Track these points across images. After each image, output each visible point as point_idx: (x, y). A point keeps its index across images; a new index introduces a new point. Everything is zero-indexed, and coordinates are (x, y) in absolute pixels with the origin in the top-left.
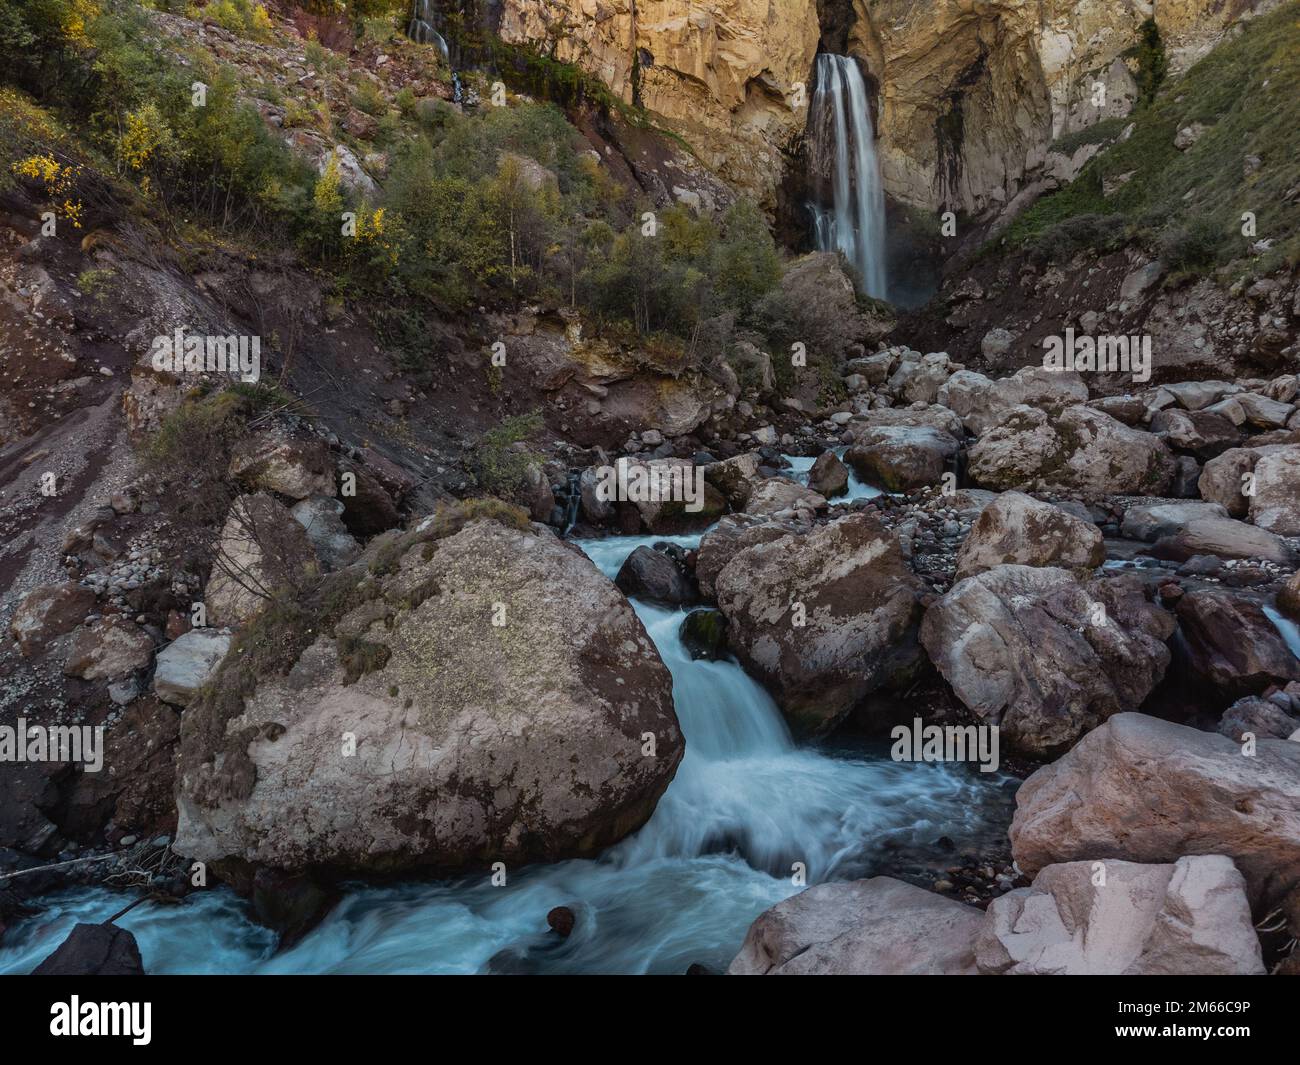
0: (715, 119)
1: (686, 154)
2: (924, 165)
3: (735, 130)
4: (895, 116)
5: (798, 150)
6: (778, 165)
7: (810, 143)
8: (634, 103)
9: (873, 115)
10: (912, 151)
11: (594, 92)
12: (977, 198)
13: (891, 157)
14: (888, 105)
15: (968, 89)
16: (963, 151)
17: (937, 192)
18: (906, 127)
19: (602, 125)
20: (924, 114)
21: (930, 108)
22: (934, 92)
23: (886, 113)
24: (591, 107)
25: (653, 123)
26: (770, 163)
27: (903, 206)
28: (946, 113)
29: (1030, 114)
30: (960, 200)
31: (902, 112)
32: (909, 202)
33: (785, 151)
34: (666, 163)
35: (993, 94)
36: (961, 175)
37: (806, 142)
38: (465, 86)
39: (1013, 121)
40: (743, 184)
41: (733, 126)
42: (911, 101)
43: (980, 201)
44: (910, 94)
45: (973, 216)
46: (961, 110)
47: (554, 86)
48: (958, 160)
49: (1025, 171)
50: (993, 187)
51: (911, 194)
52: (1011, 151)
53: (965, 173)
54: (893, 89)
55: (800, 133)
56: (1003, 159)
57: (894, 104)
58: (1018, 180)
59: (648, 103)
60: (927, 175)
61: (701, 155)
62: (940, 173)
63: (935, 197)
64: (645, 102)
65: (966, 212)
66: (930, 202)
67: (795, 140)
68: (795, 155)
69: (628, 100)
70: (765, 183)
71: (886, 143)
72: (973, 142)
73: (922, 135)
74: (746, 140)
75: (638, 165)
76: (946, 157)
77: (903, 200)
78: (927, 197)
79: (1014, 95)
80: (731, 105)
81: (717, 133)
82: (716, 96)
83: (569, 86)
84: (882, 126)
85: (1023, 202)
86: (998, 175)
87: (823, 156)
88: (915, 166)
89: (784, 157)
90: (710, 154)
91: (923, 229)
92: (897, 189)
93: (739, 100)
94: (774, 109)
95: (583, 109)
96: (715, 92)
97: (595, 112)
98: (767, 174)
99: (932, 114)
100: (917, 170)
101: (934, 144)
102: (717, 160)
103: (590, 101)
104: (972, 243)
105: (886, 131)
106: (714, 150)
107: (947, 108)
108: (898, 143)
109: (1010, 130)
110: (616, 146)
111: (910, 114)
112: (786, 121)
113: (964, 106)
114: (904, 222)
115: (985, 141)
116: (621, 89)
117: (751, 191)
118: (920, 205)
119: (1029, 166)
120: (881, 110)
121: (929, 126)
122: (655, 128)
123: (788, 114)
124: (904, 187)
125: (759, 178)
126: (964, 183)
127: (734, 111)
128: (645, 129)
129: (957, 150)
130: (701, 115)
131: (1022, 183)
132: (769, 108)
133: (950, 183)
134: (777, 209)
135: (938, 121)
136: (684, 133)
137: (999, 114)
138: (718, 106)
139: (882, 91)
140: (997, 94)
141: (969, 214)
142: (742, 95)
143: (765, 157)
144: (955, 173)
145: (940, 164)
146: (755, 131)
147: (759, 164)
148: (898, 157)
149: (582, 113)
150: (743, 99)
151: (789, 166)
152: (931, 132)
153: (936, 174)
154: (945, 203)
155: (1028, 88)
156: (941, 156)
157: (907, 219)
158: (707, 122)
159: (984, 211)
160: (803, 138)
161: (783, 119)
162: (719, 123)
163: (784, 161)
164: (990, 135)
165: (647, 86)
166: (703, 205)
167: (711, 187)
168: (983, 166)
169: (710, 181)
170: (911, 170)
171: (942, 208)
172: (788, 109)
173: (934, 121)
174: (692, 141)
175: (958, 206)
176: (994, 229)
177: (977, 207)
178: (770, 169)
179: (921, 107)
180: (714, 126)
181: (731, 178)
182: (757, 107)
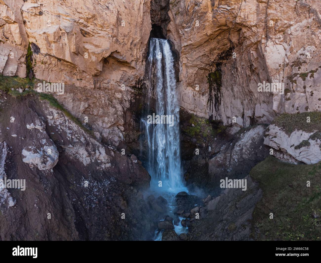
0: (83, 81)
2: (203, 95)
3: (98, 85)
4: (187, 72)
5: (141, 86)
6: (128, 97)
8: (27, 76)
9: (177, 71)
10: (197, 88)
12: (228, 118)
13: (186, 92)
14: (184, 66)
15: (225, 61)
16: (222, 91)
17: (209, 109)
18: (193, 78)
20: (202, 72)
21: (206, 69)
22: (207, 62)
23: (183, 71)
28: (213, 72)
30: (220, 115)
31: (191, 71)
32: (195, 113)
33: (134, 87)
35: (237, 69)
36: (220, 103)
37: (145, 82)
39: (248, 86)
41: (95, 83)
42: (196, 66)
43: (230, 120)
44: (195, 63)
46: (221, 70)
48: (219, 95)
49: (254, 115)
51: (196, 109)
52: (246, 101)
53: (222, 102)
54: (186, 59)
55: (142, 78)
56: (242, 103)
57: (187, 67)
58: (250, 117)
60: (204, 99)
62: (210, 100)
63: (208, 111)
64: (37, 74)
65: (222, 123)
66: (205, 113)
68: (139, 88)
70: (116, 112)
71: (183, 87)
72: (226, 88)
73: (202, 81)
74: (106, 89)
76: (213, 93)
77: (192, 112)
78: (204, 111)
79: (249, 73)
80: (93, 73)
81: (84, 89)
82: (82, 69)
84: (181, 77)
86: (239, 110)
88: (198, 96)
89: (133, 91)
91: (201, 131)
92: (189, 107)
93: (97, 70)
94: (125, 69)
96: (81, 67)
98: (119, 106)
99: (206, 71)
100: (199, 97)
101: (207, 85)
104: (225, 153)
105: (183, 79)
107: (214, 69)
108: (189, 85)
109: (247, 91)
111: (195, 72)
112: (133, 74)
113: (222, 69)
114: (192, 126)
115: (232, 89)
118: (201, 115)
119: (257, 115)
120: (181, 69)
121: (205, 77)
122: (37, 94)
123: (134, 70)
124: (192, 107)
125: (112, 110)
126: (222, 107)
127: (96, 76)
128: (27, 96)
129: (219, 90)
130: (74, 80)
131: (254, 122)
132: (122, 69)
133: (215, 105)
134: (124, 124)
135: (210, 75)
137: (239, 80)
138: (85, 74)
139: (181, 60)
140: (239, 69)
141: (224, 124)
142: (100, 67)
143: (119, 96)
144: (218, 102)
145: (210, 95)
146: (112, 82)
147: (114, 101)
148: (189, 91)
150: (101, 70)
152: (206, 80)
153: (208, 100)
154: (212, 115)
155: (257, 71)
156: (211, 91)
157: (193, 125)
158: (78, 84)
159: (231, 127)
160: (144, 80)
161: (130, 73)
162: (86, 83)
163: (132, 93)
164: (236, 89)
165: (38, 65)
167: (69, 131)
168: (231, 103)
169: (69, 127)
170: (196, 98)
171: (211, 117)
172: (133, 68)
173: (207, 75)
174: (65, 98)
175: (219, 119)
176: (237, 149)
177: (228, 122)
178: (121, 102)
179: (201, 69)
180: (82, 85)
181: (93, 114)
182: (114, 70)
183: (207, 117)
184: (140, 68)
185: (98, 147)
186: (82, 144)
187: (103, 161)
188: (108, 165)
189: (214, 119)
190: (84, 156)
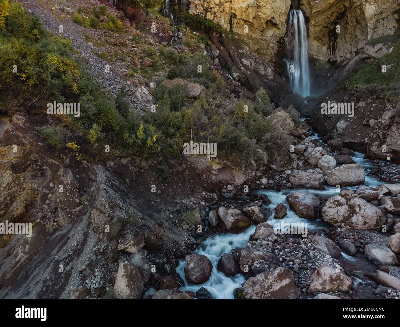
0: (256, 34)
1: (246, 47)
2: (324, 45)
3: (262, 37)
4: (314, 30)
5: (282, 41)
6: (276, 47)
7: (286, 39)
8: (230, 31)
9: (308, 30)
10: (320, 41)
11: (218, 29)
12: (341, 57)
13: (313, 43)
14: (312, 27)
15: (340, 21)
16: (337, 41)
17: (328, 54)
18: (318, 34)
19: (220, 39)
20: (324, 29)
21: (327, 27)
22: (328, 22)
23: (312, 29)
24: (217, 34)
25: (236, 37)
26: (273, 47)
27: (316, 59)
28: (332, 29)
29: (360, 30)
30: (336, 57)
31: (317, 29)
32: (318, 58)
33: (278, 42)
34: (240, 51)
36: (336, 49)
37: (285, 39)
38: (178, 31)
39: (355, 32)
40: (264, 55)
41: (261, 36)
42: (320, 25)
43: (342, 58)
44: (320, 23)
45: (340, 63)
47: (205, 27)
48: (335, 44)
49: (358, 49)
50: (347, 54)
51: (319, 55)
52: (353, 42)
53: (337, 48)
54: (314, 21)
55: (283, 36)
56: (351, 45)
57: (314, 26)
58: (355, 52)
59: (235, 30)
60: (325, 49)
61: (251, 46)
62: (329, 48)
63: (327, 56)
64: (234, 30)
65: (337, 61)
66: (325, 57)
67: (281, 39)
68: (281, 43)
69: (228, 30)
70: (271, 53)
71: (311, 39)
72: (341, 38)
73: (324, 36)
74: (265, 40)
75: (231, 52)
76: (331, 43)
77: (316, 57)
78: (324, 56)
79: (355, 24)
80: (261, 30)
81: (256, 39)
82: (256, 27)
83: (210, 28)
84: (310, 33)
85: (356, 60)
86: (349, 50)
87: (290, 43)
89: (278, 44)
90: (254, 46)
91: (322, 67)
92: (314, 54)
93: (263, 28)
94: (275, 29)
95: (214, 34)
97: (218, 35)
98: (272, 51)
99: (327, 29)
100: (321, 47)
101: (327, 39)
102: (256, 47)
103: (216, 32)
104: (339, 73)
105: (312, 35)
106: (255, 44)
107: (332, 27)
108: (315, 39)
109: (354, 36)
110: (224, 46)
111: (320, 29)
112: (279, 33)
114: (316, 65)
115: (345, 38)
116: (226, 26)
117: (267, 57)
118: (322, 59)
119: (359, 48)
120: (310, 28)
121: (326, 33)
122: (237, 39)
123: (279, 30)
124: (317, 53)
125: (269, 52)
126: (337, 52)
127: (262, 31)
128: (234, 39)
129: (335, 41)
130: (251, 33)
131: (357, 53)
132: (273, 29)
133: (332, 51)
134: (275, 62)
135: (329, 31)
136: (246, 40)
137: (350, 30)
138: (257, 30)
139: (311, 22)
140: (349, 23)
141: (338, 62)
142: (265, 26)
143: (271, 45)
144: (334, 48)
145: (329, 45)
146: (269, 37)
147: (269, 48)
148: (315, 43)
149: (214, 36)
150: (265, 28)
151: (279, 47)
152: (327, 34)
153: (328, 48)
154: (330, 58)
155: (360, 22)
156: (330, 43)
157: (317, 64)
158: (253, 35)
159: (343, 61)
160: (284, 37)
161: (278, 32)
162: (257, 35)
163: (278, 45)
164: (347, 37)
165: (234, 25)
166: (251, 65)
167: (254, 57)
168: (344, 47)
169: (253, 55)
170: (319, 47)
171: (329, 59)
172: (280, 29)
173: (328, 31)
174: (248, 42)
175: (335, 59)
176: (346, 69)
177: (341, 60)
178: (273, 49)
179: (324, 27)
180: (255, 37)
181: (260, 53)
182: (269, 29)
183: (327, 60)
184: (283, 29)
185: (267, 67)
186: (260, 64)
187: (270, 74)
188: (272, 77)
189: (331, 60)
190: (262, 70)
